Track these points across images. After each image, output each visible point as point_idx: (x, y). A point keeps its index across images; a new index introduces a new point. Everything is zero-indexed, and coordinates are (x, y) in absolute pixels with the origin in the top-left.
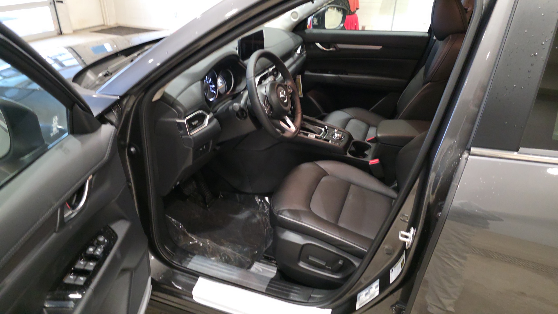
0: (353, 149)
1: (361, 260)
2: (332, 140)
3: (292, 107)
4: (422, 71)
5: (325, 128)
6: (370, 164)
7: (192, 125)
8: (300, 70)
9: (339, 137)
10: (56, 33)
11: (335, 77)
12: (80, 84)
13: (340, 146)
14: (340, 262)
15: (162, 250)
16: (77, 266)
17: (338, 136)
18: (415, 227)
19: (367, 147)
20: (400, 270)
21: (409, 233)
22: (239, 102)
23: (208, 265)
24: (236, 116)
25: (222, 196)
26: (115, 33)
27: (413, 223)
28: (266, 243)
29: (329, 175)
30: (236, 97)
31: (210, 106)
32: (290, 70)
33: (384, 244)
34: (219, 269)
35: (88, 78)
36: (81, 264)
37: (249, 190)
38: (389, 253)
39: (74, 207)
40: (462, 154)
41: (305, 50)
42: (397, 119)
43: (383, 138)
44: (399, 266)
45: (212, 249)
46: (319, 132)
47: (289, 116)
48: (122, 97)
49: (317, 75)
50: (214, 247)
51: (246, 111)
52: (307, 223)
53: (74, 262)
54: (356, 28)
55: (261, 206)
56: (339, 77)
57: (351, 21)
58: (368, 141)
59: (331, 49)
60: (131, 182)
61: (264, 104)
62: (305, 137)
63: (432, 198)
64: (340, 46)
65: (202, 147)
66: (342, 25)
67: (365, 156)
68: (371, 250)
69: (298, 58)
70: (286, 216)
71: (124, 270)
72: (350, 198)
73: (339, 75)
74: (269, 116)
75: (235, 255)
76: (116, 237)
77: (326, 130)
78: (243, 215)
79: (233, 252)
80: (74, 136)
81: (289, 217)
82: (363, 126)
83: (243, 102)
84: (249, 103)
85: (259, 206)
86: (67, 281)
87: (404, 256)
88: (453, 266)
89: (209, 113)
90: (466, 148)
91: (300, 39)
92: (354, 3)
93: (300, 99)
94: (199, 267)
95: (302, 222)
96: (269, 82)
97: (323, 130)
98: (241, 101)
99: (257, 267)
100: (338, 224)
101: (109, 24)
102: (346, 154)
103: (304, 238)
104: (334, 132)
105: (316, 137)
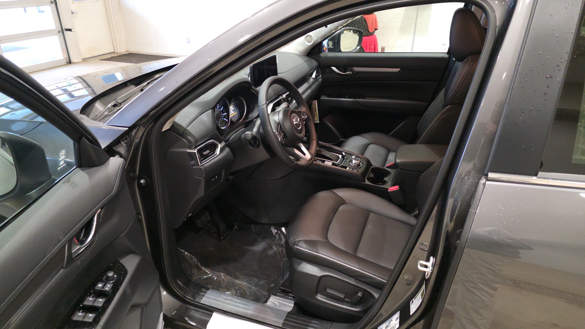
0: (372, 175)
1: (380, 291)
2: (350, 166)
3: (307, 134)
4: (442, 93)
5: (342, 155)
6: (389, 191)
7: (203, 154)
8: (316, 95)
9: (357, 163)
10: (64, 62)
11: (353, 101)
12: (88, 116)
13: (358, 173)
14: (360, 294)
15: (174, 284)
16: (86, 303)
17: (355, 162)
18: (434, 255)
19: (387, 174)
20: (420, 301)
21: (428, 263)
22: (251, 130)
23: (223, 300)
24: (249, 145)
25: (237, 227)
26: (126, 61)
27: (432, 252)
28: (283, 275)
29: (347, 203)
30: (249, 124)
31: (222, 135)
32: (304, 96)
33: (403, 274)
34: (234, 303)
35: (97, 108)
36: (90, 301)
37: (265, 220)
38: (409, 284)
39: (82, 242)
40: (480, 179)
41: (320, 74)
42: (417, 144)
43: (402, 164)
44: (420, 297)
45: (227, 283)
46: (336, 158)
47: (304, 143)
48: (131, 128)
49: (334, 100)
50: (229, 281)
51: (259, 139)
52: (324, 254)
53: (83, 299)
54: (375, 50)
55: (277, 236)
56: (357, 101)
57: (370, 43)
58: (387, 167)
59: (347, 73)
60: (141, 215)
61: (277, 132)
62: (322, 164)
63: (451, 225)
64: (357, 69)
65: (214, 177)
66: (358, 48)
67: (384, 183)
68: (390, 281)
69: (313, 83)
70: (303, 247)
71: (134, 307)
72: (369, 226)
73: (356, 99)
74: (282, 144)
75: (251, 288)
76: (126, 272)
77: (343, 157)
78: (259, 247)
79: (249, 285)
80: (82, 170)
81: (305, 248)
82: (383, 151)
83: (255, 130)
84: (261, 130)
85: (275, 236)
86: (75, 318)
87: (424, 287)
88: (483, 297)
89: (220, 142)
90: (484, 173)
91: (315, 63)
92: (372, 23)
93: (316, 125)
94: (213, 301)
95: (319, 253)
96: (283, 109)
97: (340, 156)
98: (253, 129)
99: (274, 301)
100: (357, 255)
101: (119, 52)
102: (365, 181)
103: (322, 270)
104: (352, 158)
105: (333, 164)
